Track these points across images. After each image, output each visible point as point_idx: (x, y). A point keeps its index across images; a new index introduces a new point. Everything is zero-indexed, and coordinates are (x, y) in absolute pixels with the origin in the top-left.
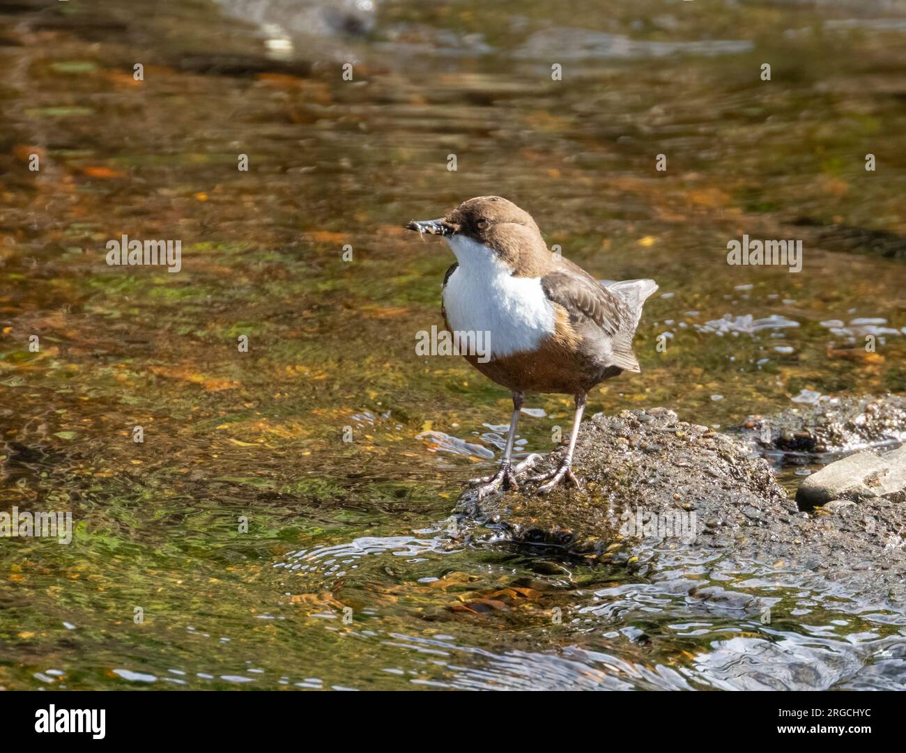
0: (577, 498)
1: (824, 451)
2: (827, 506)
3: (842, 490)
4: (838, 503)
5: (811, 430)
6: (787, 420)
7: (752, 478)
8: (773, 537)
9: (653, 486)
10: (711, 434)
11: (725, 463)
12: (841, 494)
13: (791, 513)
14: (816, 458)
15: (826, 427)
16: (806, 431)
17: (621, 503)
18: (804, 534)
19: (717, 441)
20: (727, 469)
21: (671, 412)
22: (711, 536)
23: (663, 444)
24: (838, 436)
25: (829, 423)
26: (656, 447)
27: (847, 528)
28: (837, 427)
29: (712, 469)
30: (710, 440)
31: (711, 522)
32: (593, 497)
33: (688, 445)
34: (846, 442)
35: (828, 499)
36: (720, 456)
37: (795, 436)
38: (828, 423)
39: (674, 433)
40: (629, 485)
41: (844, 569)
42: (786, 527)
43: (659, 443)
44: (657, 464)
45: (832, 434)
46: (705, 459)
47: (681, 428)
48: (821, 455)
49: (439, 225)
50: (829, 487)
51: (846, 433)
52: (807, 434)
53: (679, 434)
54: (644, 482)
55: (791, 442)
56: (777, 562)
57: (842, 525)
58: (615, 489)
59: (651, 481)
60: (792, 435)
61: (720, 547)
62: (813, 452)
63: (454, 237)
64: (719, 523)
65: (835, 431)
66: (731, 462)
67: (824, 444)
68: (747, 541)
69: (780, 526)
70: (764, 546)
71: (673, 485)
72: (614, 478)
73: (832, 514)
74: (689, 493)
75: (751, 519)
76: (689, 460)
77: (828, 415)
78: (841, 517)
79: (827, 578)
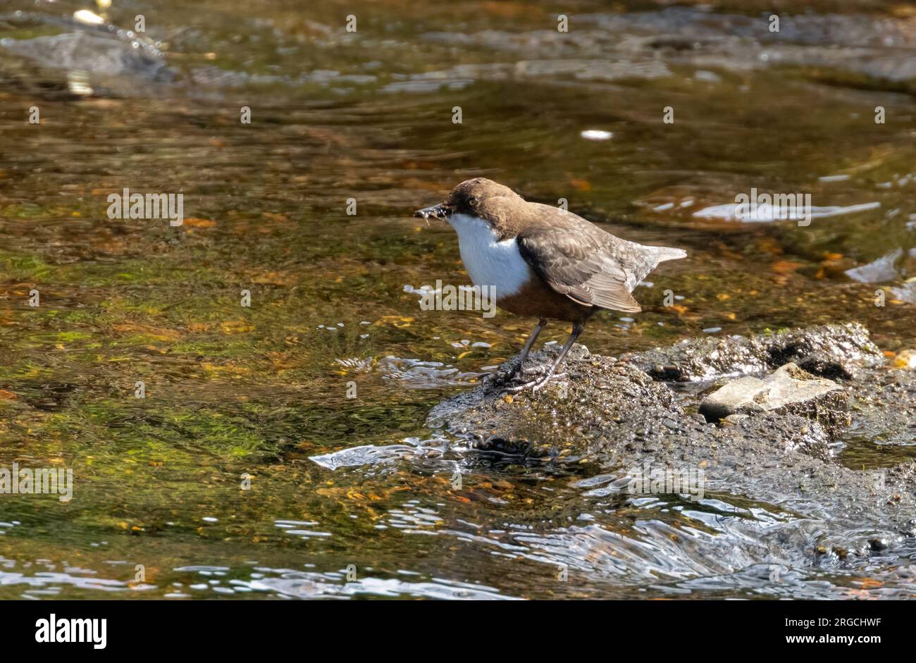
0: (526, 414)
1: (688, 380)
2: (729, 418)
3: (738, 406)
4: (736, 416)
5: (677, 364)
6: (655, 356)
7: (658, 398)
8: (694, 443)
9: (585, 404)
10: (621, 363)
11: (637, 386)
12: (738, 409)
13: (702, 424)
14: (683, 386)
15: (689, 361)
16: (673, 364)
17: (562, 418)
18: (718, 440)
19: (628, 369)
20: (639, 391)
21: (584, 347)
22: (642, 443)
23: (584, 372)
24: (698, 368)
25: (692, 358)
26: (579, 374)
27: (749, 435)
28: (698, 361)
29: (628, 391)
30: (622, 368)
31: (640, 431)
32: (538, 413)
33: (604, 372)
34: (705, 373)
35: (729, 414)
36: (632, 381)
37: (665, 368)
38: (690, 358)
39: (591, 363)
40: (566, 404)
41: (758, 467)
42: (702, 435)
43: (579, 371)
44: (583, 387)
45: (694, 366)
46: (621, 383)
47: (595, 359)
48: (686, 384)
49: (439, 210)
50: (727, 403)
51: (704, 366)
52: (673, 366)
53: (595, 364)
54: (578, 401)
55: (662, 373)
56: (701, 462)
57: (745, 433)
58: (555, 407)
59: (583, 400)
60: (662, 368)
61: (651, 451)
62: (679, 381)
63: (453, 216)
64: (646, 433)
65: (697, 364)
66: (641, 385)
67: (688, 375)
68: (673, 446)
69: (696, 434)
70: (687, 450)
71: (601, 403)
72: (552, 399)
73: (735, 424)
74: (616, 409)
75: (671, 429)
76: (608, 384)
77: (687, 352)
78: (743, 427)
79: (746, 474)
